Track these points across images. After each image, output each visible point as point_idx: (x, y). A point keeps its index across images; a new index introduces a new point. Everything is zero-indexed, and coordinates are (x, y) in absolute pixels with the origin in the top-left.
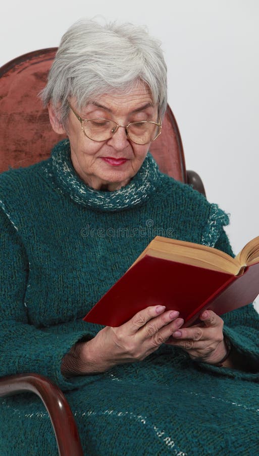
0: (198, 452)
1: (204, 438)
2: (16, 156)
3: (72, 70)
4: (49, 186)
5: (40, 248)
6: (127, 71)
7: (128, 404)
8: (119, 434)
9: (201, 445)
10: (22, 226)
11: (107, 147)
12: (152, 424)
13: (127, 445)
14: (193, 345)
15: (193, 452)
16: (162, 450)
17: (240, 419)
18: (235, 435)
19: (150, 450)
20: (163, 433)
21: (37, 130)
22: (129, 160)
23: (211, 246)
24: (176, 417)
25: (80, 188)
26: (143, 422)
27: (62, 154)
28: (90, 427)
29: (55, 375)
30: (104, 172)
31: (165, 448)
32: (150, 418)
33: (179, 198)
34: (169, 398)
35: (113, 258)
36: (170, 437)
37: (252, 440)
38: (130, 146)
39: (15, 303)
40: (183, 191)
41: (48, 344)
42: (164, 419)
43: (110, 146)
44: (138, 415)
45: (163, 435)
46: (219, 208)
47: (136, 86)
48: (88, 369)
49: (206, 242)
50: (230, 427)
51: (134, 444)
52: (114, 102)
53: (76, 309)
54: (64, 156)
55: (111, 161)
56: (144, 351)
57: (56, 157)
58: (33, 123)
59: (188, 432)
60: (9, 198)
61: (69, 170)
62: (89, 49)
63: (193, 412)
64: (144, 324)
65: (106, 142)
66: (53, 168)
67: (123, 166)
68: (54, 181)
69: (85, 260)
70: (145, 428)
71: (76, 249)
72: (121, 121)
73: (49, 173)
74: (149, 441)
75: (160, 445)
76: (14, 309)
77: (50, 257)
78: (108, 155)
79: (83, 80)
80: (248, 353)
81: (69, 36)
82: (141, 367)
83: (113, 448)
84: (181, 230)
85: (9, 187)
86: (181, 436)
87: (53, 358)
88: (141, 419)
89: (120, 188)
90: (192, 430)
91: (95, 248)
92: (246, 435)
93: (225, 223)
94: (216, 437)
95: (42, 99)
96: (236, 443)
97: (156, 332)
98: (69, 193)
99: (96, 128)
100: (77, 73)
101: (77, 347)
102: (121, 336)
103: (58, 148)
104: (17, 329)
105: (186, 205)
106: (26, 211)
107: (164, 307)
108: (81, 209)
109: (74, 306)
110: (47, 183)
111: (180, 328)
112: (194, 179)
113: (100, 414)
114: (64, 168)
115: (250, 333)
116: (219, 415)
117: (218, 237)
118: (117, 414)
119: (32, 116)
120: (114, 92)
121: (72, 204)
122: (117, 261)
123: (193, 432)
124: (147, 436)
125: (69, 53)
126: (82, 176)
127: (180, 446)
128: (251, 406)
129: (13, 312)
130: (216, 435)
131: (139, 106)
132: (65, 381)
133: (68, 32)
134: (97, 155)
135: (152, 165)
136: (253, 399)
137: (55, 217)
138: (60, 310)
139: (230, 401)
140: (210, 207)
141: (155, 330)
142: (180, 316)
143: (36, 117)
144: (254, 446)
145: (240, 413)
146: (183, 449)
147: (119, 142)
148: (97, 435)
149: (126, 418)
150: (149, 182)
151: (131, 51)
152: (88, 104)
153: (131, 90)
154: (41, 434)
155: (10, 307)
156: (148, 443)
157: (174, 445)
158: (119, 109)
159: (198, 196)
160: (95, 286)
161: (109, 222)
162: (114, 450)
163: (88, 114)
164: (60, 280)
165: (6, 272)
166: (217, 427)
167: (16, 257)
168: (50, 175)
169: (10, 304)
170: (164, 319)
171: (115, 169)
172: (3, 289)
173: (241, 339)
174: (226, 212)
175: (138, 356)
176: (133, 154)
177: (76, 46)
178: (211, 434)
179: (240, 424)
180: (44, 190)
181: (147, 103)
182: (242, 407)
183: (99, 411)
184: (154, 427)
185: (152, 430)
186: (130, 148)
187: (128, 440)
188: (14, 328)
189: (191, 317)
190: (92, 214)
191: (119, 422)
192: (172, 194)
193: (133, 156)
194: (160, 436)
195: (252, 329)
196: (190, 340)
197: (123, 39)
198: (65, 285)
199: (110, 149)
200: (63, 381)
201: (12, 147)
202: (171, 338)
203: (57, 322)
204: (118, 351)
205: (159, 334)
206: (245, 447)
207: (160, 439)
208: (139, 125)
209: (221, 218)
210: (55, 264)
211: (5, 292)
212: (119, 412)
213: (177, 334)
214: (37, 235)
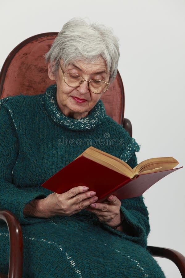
0: (87, 272)
1: (93, 265)
2: (28, 89)
3: (64, 44)
4: (40, 108)
5: (27, 142)
6: (94, 50)
7: (56, 238)
8: (46, 253)
9: (90, 269)
10: (20, 127)
11: (76, 91)
12: (66, 251)
13: (49, 260)
14: (101, 213)
15: (85, 272)
16: (68, 267)
17: (117, 259)
18: (112, 267)
19: (61, 265)
20: (70, 258)
21: (43, 77)
22: (87, 101)
23: (125, 161)
24: (80, 250)
25: (58, 113)
26: (61, 249)
27: (52, 92)
28: (31, 246)
29: (19, 214)
30: (72, 105)
31: (70, 266)
32: (65, 248)
33: (113, 130)
34: (79, 239)
35: (68, 157)
36: (74, 260)
37: (120, 272)
38: (89, 93)
39: (7, 170)
40: (116, 127)
41: (19, 196)
42: (73, 250)
43: (78, 91)
44: (59, 245)
45: (70, 259)
46: (135, 141)
47: (98, 59)
48: (39, 215)
49: (122, 159)
50: (110, 262)
51: (53, 261)
52: (84, 65)
53: (40, 181)
54: (53, 94)
55: (76, 99)
56: (72, 211)
57: (48, 93)
58: (42, 72)
59: (84, 260)
60: (16, 110)
61: (53, 102)
62: (76, 34)
63: (91, 250)
64: (75, 195)
65: (76, 88)
66: (45, 99)
67: (83, 103)
68: (44, 106)
69: (51, 155)
70: (61, 253)
71: (48, 147)
72: (86, 78)
73: (42, 101)
74: (62, 260)
75: (67, 264)
76: (5, 173)
77: (32, 148)
78: (76, 96)
79: (69, 50)
80: (132, 224)
81: (67, 25)
82: (70, 220)
83: (40, 261)
84: (110, 149)
85: (18, 104)
86: (80, 261)
87: (20, 204)
88: (60, 247)
89: (80, 118)
90: (87, 259)
91: (58, 149)
92: (118, 269)
93: (136, 150)
94: (100, 266)
95: (45, 58)
96: (110, 272)
97: (81, 202)
98: (51, 115)
99: (72, 79)
100: (66, 46)
101: (35, 201)
102: (60, 199)
103: (50, 88)
104: (4, 185)
105: (116, 135)
106: (24, 120)
107: (88, 188)
108: (56, 125)
109: (39, 179)
110: (40, 107)
111: (95, 202)
112: (128, 124)
113: (38, 240)
114: (51, 100)
115: (138, 215)
116: (105, 254)
117: (130, 157)
118: (48, 242)
119: (42, 68)
120: (85, 60)
121: (51, 121)
122: (69, 159)
123: (87, 260)
124: (61, 258)
125: (64, 34)
126: (60, 106)
127: (78, 267)
128: (125, 253)
129: (4, 175)
130: (100, 265)
131: (99, 71)
132: (25, 218)
133: (68, 23)
134: (70, 95)
135: (101, 109)
136: (128, 250)
137: (40, 127)
138: (31, 180)
139: (115, 248)
140: (130, 140)
141: (80, 200)
142: (96, 195)
143: (44, 70)
144: (121, 276)
145: (118, 256)
146: (80, 268)
147: (83, 89)
148: (34, 251)
149: (52, 246)
150: (98, 118)
151: (99, 39)
152: (69, 64)
153: (95, 61)
154: (4, 245)
155: (4, 172)
156: (60, 262)
157: (75, 265)
158: (86, 71)
159: (125, 132)
160: (54, 170)
161: (70, 136)
162: (41, 262)
163: (69, 70)
164: (35, 162)
165: (5, 152)
166: (102, 261)
167: (13, 145)
168: (43, 103)
169: (3, 170)
170: (87, 195)
171: (78, 105)
172: (2, 161)
173: (131, 217)
174: (139, 144)
175: (68, 212)
176: (90, 98)
177: (69, 31)
178: (97, 264)
179: (116, 262)
180: (37, 110)
181: (103, 70)
182: (120, 253)
183: (38, 239)
184: (66, 253)
185: (64, 255)
186: (89, 94)
187: (50, 258)
188: (3, 184)
189: (103, 197)
190: (62, 130)
191: (48, 247)
192: (110, 128)
193: (90, 99)
194: (68, 259)
195: (139, 213)
196: (100, 210)
197: (97, 32)
198: (37, 166)
199: (77, 93)
200: (23, 218)
201: (27, 84)
202: (89, 207)
203: (28, 186)
204: (58, 208)
205: (82, 203)
206: (116, 275)
207: (68, 261)
208: (97, 82)
209: (135, 147)
210: (34, 153)
211: (3, 163)
212: (49, 241)
213: (93, 205)
214: (27, 134)
